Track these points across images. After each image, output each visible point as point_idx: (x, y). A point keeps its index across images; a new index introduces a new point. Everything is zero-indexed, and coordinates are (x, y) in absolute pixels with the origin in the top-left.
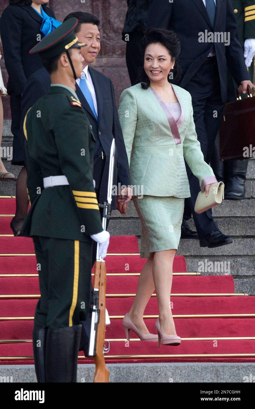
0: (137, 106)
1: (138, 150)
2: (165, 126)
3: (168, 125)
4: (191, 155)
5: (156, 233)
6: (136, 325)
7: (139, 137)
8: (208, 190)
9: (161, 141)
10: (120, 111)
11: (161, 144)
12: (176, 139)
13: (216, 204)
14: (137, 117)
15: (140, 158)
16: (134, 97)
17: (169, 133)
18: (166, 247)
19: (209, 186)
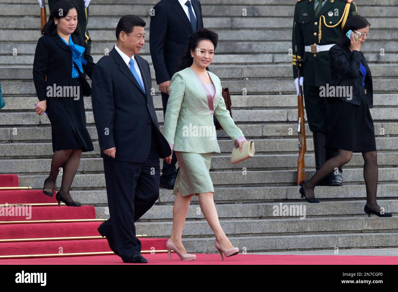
0: (185, 85)
1: (183, 118)
2: (205, 101)
3: (207, 100)
4: (225, 121)
5: (197, 179)
6: (177, 248)
7: (184, 108)
8: (241, 147)
9: (201, 112)
10: (172, 88)
11: (201, 114)
12: (211, 111)
13: (250, 157)
14: (185, 93)
15: (185, 123)
16: (184, 79)
17: (207, 106)
18: (206, 190)
19: (241, 143)
